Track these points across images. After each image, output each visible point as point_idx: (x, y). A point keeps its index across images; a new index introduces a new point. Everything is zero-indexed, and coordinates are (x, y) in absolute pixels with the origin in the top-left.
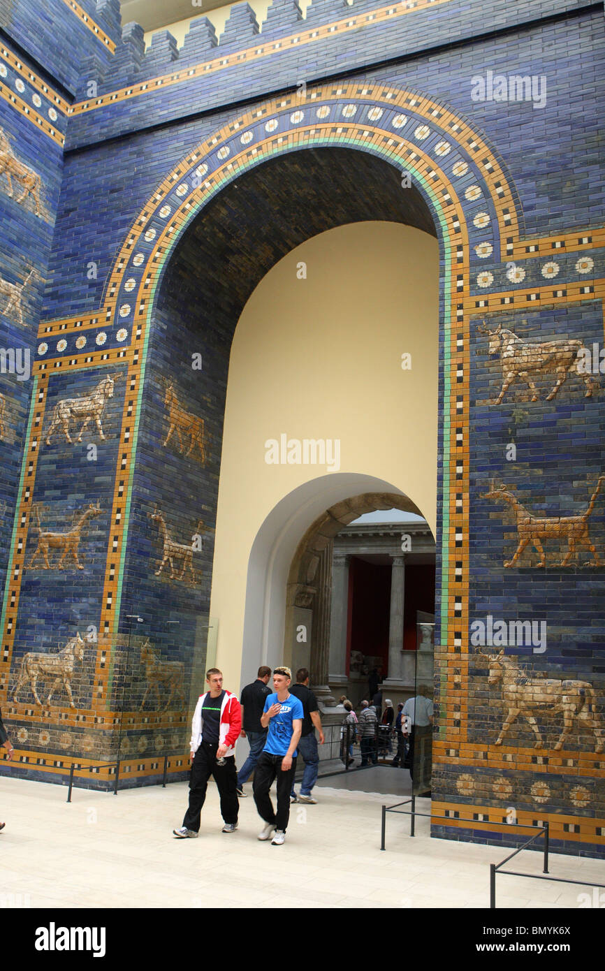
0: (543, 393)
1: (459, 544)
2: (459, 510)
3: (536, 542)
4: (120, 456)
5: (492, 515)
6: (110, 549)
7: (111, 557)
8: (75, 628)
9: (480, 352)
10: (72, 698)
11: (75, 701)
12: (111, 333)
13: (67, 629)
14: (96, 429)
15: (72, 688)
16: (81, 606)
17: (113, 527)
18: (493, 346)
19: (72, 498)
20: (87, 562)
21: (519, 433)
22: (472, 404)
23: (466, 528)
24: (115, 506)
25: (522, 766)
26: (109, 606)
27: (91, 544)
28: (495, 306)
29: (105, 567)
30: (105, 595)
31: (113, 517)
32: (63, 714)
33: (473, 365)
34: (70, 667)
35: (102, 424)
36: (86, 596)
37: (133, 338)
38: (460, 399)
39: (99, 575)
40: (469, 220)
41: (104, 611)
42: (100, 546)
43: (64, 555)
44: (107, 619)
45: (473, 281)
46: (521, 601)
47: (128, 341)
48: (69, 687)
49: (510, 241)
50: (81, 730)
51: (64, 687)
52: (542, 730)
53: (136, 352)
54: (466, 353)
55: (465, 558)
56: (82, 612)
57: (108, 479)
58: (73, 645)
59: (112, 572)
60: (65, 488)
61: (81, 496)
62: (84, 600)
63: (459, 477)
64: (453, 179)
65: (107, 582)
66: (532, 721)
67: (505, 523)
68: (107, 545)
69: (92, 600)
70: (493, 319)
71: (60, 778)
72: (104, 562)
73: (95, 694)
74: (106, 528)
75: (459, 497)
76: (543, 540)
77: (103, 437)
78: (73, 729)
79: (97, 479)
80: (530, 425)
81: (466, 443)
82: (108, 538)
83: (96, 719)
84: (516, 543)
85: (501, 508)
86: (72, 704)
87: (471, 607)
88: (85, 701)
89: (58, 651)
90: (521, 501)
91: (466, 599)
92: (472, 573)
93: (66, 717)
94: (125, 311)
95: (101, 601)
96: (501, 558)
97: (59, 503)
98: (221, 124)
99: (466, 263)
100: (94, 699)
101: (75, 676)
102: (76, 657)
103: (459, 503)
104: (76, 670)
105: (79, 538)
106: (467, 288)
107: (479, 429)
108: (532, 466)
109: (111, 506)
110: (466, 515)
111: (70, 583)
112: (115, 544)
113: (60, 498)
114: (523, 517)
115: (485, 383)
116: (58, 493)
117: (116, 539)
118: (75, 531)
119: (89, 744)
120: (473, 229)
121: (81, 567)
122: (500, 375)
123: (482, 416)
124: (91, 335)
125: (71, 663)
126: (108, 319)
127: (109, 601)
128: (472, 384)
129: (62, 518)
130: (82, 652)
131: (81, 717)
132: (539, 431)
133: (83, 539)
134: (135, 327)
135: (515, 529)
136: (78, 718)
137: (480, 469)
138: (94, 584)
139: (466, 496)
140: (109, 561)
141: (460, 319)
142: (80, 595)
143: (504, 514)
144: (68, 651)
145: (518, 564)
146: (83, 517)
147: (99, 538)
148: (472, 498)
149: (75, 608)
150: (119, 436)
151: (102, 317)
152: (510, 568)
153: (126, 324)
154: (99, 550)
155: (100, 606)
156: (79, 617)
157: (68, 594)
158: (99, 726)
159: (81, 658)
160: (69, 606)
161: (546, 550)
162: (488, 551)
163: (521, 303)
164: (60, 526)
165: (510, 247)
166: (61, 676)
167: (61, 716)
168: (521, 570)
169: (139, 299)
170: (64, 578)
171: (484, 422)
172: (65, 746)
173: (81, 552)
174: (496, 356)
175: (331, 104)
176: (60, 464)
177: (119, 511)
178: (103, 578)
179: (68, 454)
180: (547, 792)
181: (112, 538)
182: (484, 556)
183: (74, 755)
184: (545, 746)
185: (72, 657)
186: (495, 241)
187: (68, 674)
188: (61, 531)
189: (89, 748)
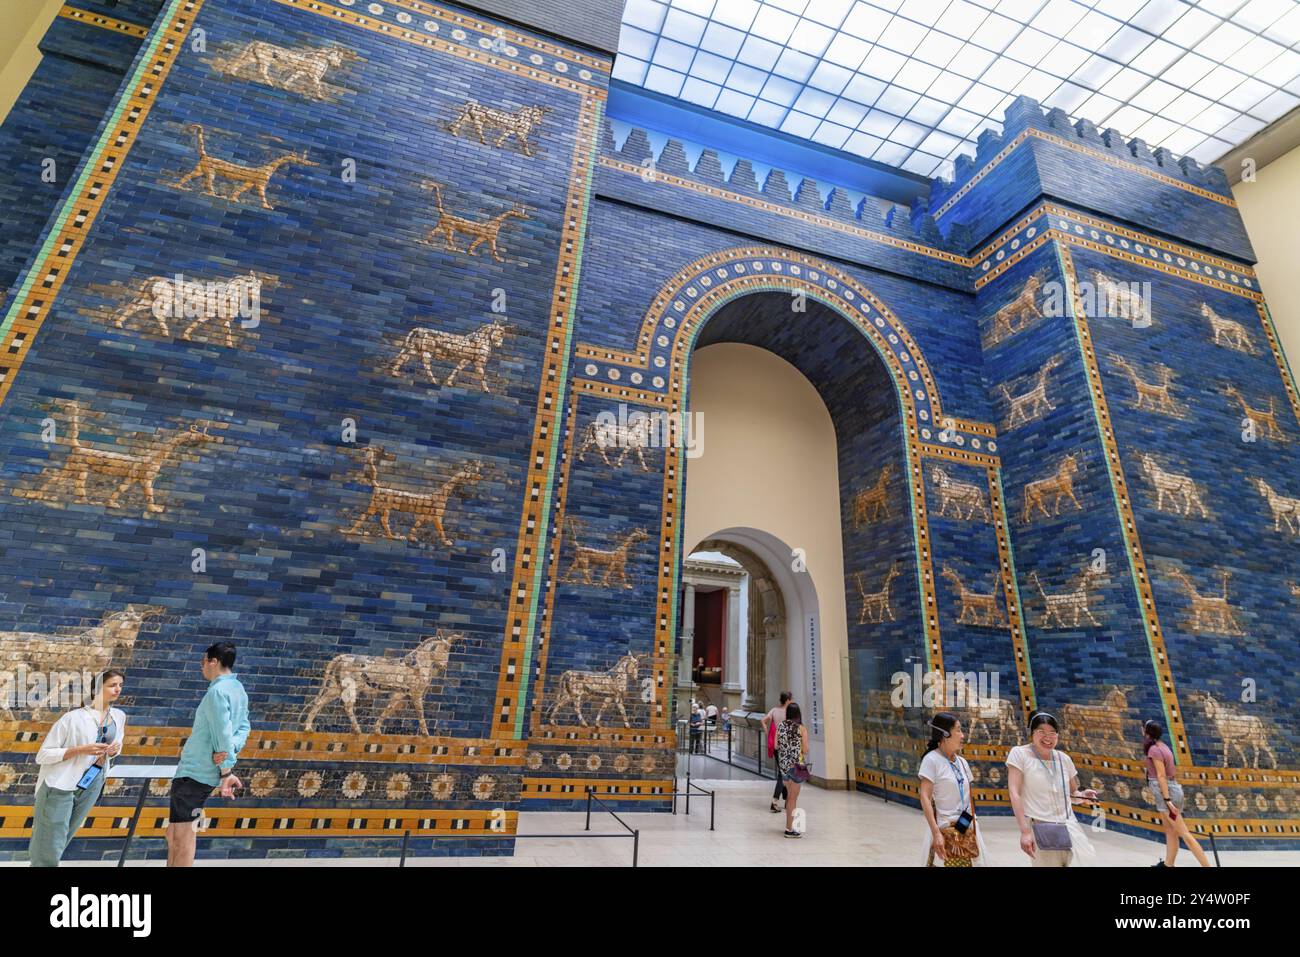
0: (965, 516)
1: (930, 604)
2: (928, 581)
3: (972, 609)
4: (666, 490)
5: (947, 587)
6: (661, 574)
7: (662, 581)
8: (624, 647)
9: (928, 481)
10: (626, 719)
11: (630, 721)
12: (648, 377)
13: (617, 647)
14: (638, 459)
15: (626, 707)
16: (631, 625)
17: (662, 553)
18: (935, 478)
19: (614, 519)
20: (636, 583)
21: (955, 537)
22: (928, 512)
23: (933, 594)
24: (663, 534)
25: (983, 758)
26: (663, 628)
27: (640, 566)
28: (933, 454)
29: (656, 589)
30: (658, 616)
31: (662, 544)
32: (617, 736)
33: (925, 488)
34: (623, 686)
35: (644, 456)
36: (637, 615)
37: (671, 389)
38: (920, 507)
39: (650, 597)
40: (914, 392)
41: (658, 631)
42: (650, 569)
43: (609, 573)
44: (662, 639)
45: (920, 432)
46: (969, 646)
47: (665, 389)
48: (621, 706)
49: (937, 414)
50: (640, 751)
51: (616, 707)
52: (991, 732)
53: (675, 402)
54: (921, 478)
55: (935, 614)
56: (632, 631)
57: (654, 508)
58: (625, 664)
59: (665, 595)
60: (606, 509)
61: (624, 519)
62: (635, 619)
63: (926, 559)
64: (902, 362)
65: (659, 604)
66: (985, 726)
67: (954, 594)
68: (657, 569)
69: (644, 620)
70: (934, 461)
71: (616, 805)
72: (655, 584)
73: (653, 713)
74: (656, 553)
75: (927, 572)
76: (975, 607)
77: (646, 468)
78: (629, 750)
79: (642, 506)
80: (963, 534)
81: (927, 537)
82: (657, 563)
83: (656, 739)
84: (960, 608)
85: (950, 584)
86: (627, 724)
87: (943, 647)
88: (642, 720)
89: (606, 670)
90: (962, 581)
91: (938, 642)
92: (940, 624)
93: (621, 738)
94: (660, 362)
95: (654, 622)
96: (955, 616)
97: (598, 521)
98: (738, 245)
99: (914, 420)
100: (653, 719)
101: (630, 695)
102: (630, 676)
103: (927, 576)
104: (629, 689)
105: (625, 558)
106: (917, 436)
107: (934, 530)
108: (965, 560)
109: (659, 533)
110: (932, 585)
111: (617, 602)
112: (666, 569)
113: (600, 516)
114: (964, 592)
115: (933, 501)
116: (596, 510)
117: (667, 564)
118: (622, 551)
119: (649, 765)
120: (916, 400)
121: (629, 587)
122: (940, 497)
123: (935, 522)
124: (626, 372)
125: (625, 682)
126: (642, 363)
127: (663, 622)
128: (927, 499)
129: (604, 537)
130: (636, 671)
131: (638, 738)
132: (966, 538)
133: (630, 560)
134: (671, 380)
135: (959, 598)
136: (635, 739)
137: (937, 556)
138: (645, 604)
139: (931, 572)
140: (661, 585)
141: (915, 455)
142: (631, 615)
143: (952, 587)
144: (620, 670)
145: (964, 622)
146: (629, 539)
147: (648, 562)
148: (935, 575)
149: (625, 627)
150: (663, 471)
151: (638, 360)
152: (961, 624)
153: (663, 373)
154: (649, 573)
155: (654, 627)
156: (629, 635)
157: (613, 613)
158: (661, 746)
159: (636, 677)
160: (618, 624)
161: (978, 614)
162: (948, 611)
163: (946, 456)
164: (601, 544)
165: (937, 418)
166: (612, 696)
167: (613, 737)
168: (967, 626)
169: (673, 356)
170: (610, 596)
171: (937, 526)
172: (621, 770)
173: (627, 571)
174: (937, 485)
175: (821, 273)
176: (599, 484)
177: (668, 539)
178: (655, 600)
179: (607, 475)
180: (998, 775)
181: (662, 564)
182: (946, 614)
183: (633, 778)
184: (993, 743)
185: (625, 676)
186: (929, 411)
187: (622, 694)
188: (604, 549)
189: (650, 769)
